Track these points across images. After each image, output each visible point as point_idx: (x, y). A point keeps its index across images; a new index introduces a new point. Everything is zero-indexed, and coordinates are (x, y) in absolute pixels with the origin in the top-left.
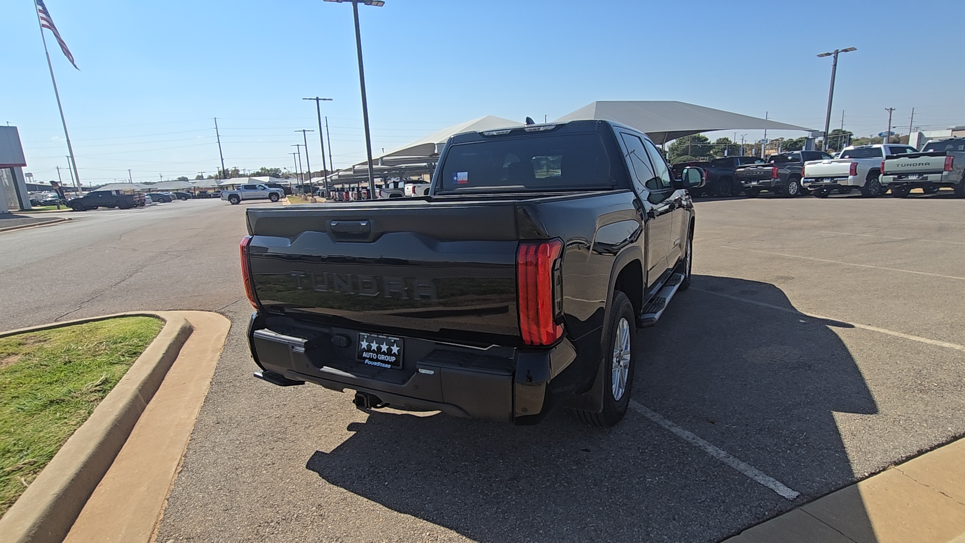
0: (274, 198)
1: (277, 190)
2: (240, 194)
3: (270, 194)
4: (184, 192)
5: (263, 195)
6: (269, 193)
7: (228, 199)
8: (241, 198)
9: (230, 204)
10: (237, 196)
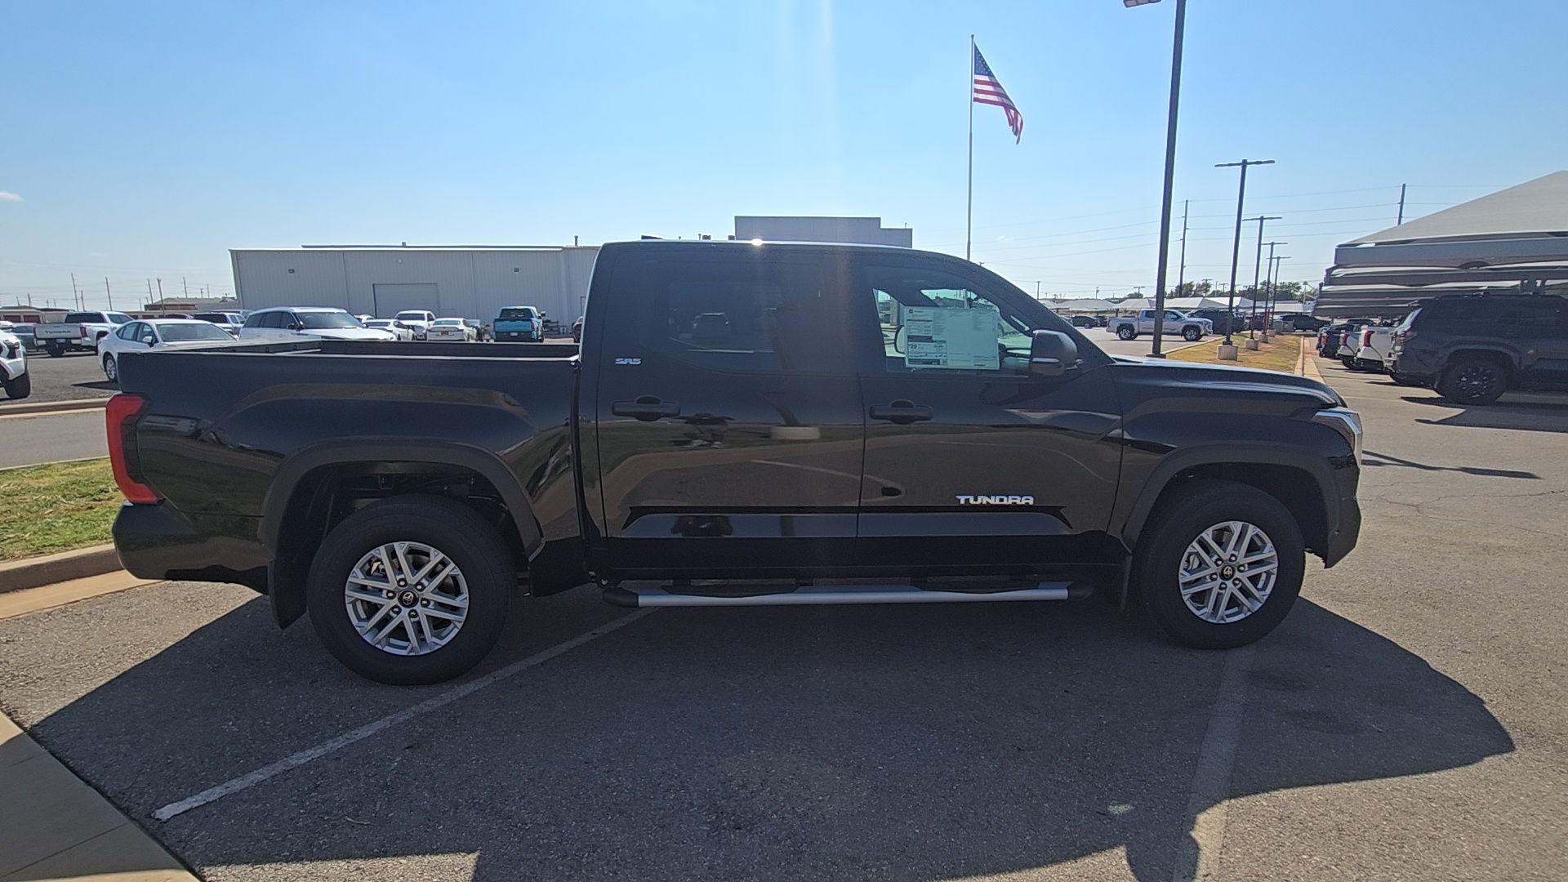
0: (1191, 335)
1: (1198, 322)
2: (1135, 325)
3: (1185, 327)
4: (1092, 316)
5: (1172, 328)
6: (1184, 325)
7: (1116, 330)
8: (1136, 331)
9: (1119, 339)
10: (1131, 328)
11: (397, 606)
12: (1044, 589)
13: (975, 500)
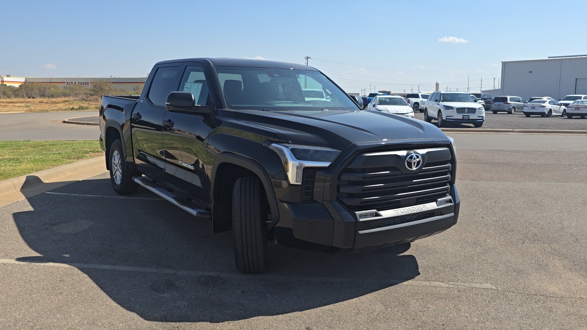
11: (116, 169)
12: (194, 210)
13: (182, 164)
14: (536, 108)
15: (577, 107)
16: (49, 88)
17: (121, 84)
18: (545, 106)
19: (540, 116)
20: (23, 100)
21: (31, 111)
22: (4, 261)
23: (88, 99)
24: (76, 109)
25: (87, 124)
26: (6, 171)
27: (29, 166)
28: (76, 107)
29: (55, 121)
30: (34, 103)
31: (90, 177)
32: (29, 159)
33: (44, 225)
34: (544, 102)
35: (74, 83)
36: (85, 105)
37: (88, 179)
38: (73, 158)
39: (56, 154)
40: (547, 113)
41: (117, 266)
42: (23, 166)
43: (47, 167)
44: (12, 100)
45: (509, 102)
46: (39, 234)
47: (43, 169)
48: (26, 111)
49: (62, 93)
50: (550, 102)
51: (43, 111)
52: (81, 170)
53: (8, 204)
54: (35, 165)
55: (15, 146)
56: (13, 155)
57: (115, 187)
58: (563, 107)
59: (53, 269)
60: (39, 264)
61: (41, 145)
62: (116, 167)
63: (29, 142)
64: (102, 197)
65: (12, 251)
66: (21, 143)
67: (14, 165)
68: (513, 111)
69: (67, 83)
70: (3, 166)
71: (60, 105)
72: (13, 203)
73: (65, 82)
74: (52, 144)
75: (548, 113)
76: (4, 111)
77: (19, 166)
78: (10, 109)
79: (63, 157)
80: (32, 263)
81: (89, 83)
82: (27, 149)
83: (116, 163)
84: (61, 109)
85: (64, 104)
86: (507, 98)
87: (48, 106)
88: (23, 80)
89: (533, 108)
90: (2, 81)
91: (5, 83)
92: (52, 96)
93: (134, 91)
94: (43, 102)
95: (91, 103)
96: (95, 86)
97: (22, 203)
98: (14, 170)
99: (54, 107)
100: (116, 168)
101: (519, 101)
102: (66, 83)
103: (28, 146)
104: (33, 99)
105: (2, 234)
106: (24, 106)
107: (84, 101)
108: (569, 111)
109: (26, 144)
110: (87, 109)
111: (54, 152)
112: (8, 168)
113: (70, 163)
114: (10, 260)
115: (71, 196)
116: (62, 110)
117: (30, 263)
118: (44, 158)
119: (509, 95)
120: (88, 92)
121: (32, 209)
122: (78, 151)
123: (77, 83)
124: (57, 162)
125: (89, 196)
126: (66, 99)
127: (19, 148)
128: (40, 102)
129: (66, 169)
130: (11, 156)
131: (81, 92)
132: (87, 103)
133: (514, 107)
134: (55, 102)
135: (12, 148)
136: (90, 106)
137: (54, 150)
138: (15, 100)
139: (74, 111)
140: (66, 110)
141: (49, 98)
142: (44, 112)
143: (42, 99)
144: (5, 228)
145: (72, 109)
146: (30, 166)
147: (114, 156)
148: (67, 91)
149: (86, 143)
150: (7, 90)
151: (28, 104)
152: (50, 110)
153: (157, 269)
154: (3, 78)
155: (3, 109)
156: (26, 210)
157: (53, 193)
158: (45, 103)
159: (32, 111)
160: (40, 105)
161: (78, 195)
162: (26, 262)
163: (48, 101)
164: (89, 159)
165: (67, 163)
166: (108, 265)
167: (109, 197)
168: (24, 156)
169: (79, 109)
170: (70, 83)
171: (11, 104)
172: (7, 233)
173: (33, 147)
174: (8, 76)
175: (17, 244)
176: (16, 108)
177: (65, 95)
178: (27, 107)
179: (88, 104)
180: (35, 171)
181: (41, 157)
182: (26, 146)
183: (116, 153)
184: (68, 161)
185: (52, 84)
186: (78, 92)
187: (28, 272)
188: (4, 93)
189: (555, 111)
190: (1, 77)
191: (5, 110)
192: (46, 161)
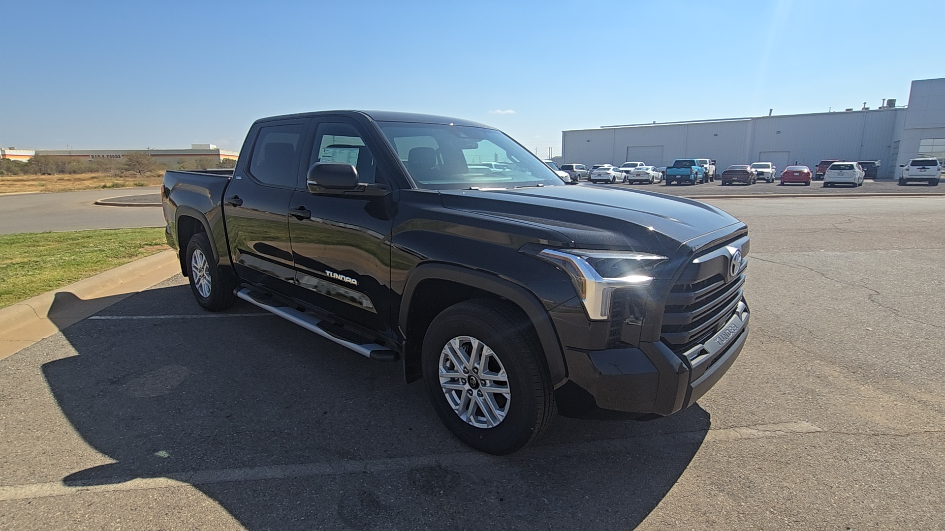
11: (200, 276)
12: (362, 346)
13: (333, 275)
14: (602, 175)
15: (637, 173)
16: (69, 163)
17: (162, 157)
18: (610, 174)
19: (604, 183)
20: (36, 177)
21: (47, 190)
22: (28, 493)
23: (123, 175)
24: (109, 187)
25: (129, 205)
26: (17, 285)
27: (55, 273)
28: (108, 184)
29: (83, 203)
30: (51, 181)
31: (155, 284)
32: (55, 262)
33: (98, 384)
34: (608, 169)
35: (101, 156)
36: (120, 181)
37: (153, 288)
38: (123, 257)
39: (96, 251)
40: (611, 179)
41: (257, 469)
42: (46, 275)
43: (85, 273)
44: (20, 178)
45: (575, 170)
46: (92, 406)
47: (80, 277)
48: (41, 191)
49: (87, 169)
50: (613, 170)
51: (65, 190)
52: (138, 273)
53: (26, 347)
54: (65, 271)
55: (30, 241)
56: (28, 256)
57: (201, 301)
58: (624, 174)
59: (136, 497)
60: (103, 486)
61: (70, 237)
62: (200, 272)
63: (50, 234)
64: (184, 318)
65: (43, 459)
66: (38, 235)
67: (30, 273)
68: (578, 179)
69: (93, 156)
70: (13, 276)
71: (87, 183)
72: (36, 344)
73: (89, 156)
74: (86, 236)
75: (613, 180)
76: (9, 191)
77: (39, 274)
78: (17, 189)
79: (107, 256)
80: (89, 488)
81: (121, 156)
82: (49, 245)
83: (198, 267)
84: (88, 187)
85: (92, 181)
86: (573, 166)
87: (71, 184)
88: (32, 153)
89: (600, 175)
90: (4, 155)
91: (7, 157)
92: (75, 172)
93: (178, 165)
94: (63, 179)
95: (127, 179)
96: (130, 160)
97: (51, 342)
98: (32, 282)
99: (79, 185)
100: (199, 274)
101: (583, 169)
102: (91, 156)
103: (50, 240)
104: (49, 176)
105: (19, 417)
106: (37, 185)
107: (118, 178)
108: (631, 177)
109: (48, 237)
110: (124, 187)
111: (91, 249)
112: (21, 279)
113: (120, 266)
114: (40, 485)
115: (133, 320)
116: (90, 188)
117: (85, 488)
118: (78, 259)
119: (575, 163)
120: (122, 166)
121: (73, 352)
122: (128, 245)
123: (105, 156)
124: (99, 265)
125: (162, 317)
126: (93, 175)
127: (37, 244)
128: (59, 180)
129: (117, 276)
130: (24, 257)
131: (112, 166)
132: (122, 179)
133: (579, 175)
134: (80, 179)
135: (26, 244)
136: (127, 183)
137: (91, 245)
138: (25, 177)
139: (107, 189)
140: (95, 188)
141: (70, 174)
142: (66, 192)
143: (61, 176)
144: (25, 400)
145: (104, 187)
146: (58, 273)
147: (195, 257)
148: (94, 166)
149: (135, 232)
150: (12, 166)
151: (43, 182)
152: (75, 189)
153: (331, 466)
154: (4, 151)
155: (8, 189)
156: (60, 356)
157: (103, 318)
158: (66, 180)
159: (49, 191)
160: (60, 183)
161: (143, 317)
162: (76, 486)
163: (69, 178)
164: (148, 257)
165: (115, 266)
166: (240, 467)
167: (195, 316)
168: (46, 256)
169: (113, 186)
170: (96, 156)
171: (19, 183)
172: (28, 410)
173: (59, 242)
174: (10, 149)
175: (51, 438)
176: (27, 187)
177: (91, 171)
178: (42, 186)
179: (124, 180)
180: (67, 281)
181: (73, 257)
182: (47, 240)
183: (197, 252)
184: (116, 261)
185: (73, 158)
186: (109, 166)
187: (83, 516)
188: (8, 170)
189: (618, 178)
190: (1, 150)
191: (11, 191)
192: (83, 263)
